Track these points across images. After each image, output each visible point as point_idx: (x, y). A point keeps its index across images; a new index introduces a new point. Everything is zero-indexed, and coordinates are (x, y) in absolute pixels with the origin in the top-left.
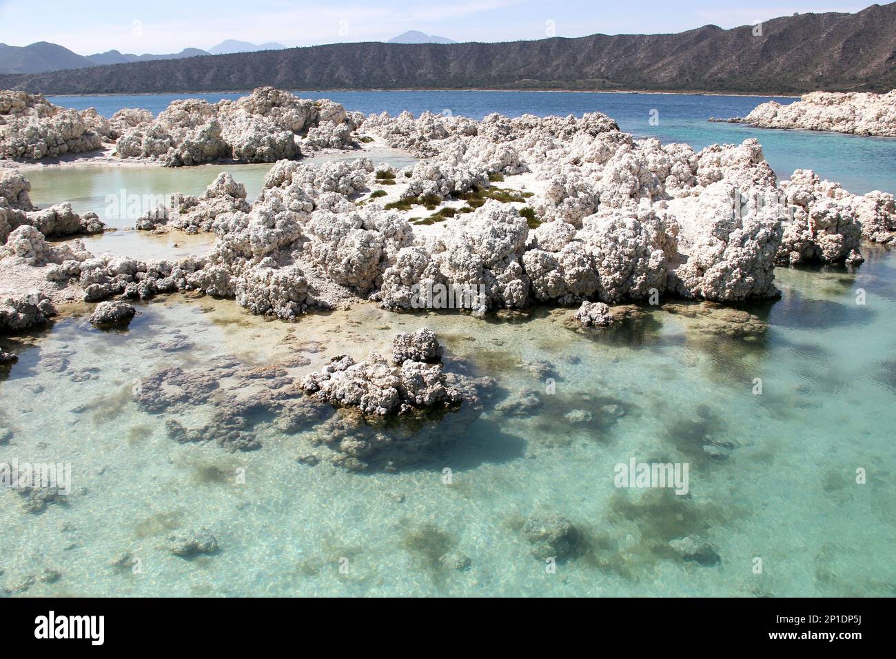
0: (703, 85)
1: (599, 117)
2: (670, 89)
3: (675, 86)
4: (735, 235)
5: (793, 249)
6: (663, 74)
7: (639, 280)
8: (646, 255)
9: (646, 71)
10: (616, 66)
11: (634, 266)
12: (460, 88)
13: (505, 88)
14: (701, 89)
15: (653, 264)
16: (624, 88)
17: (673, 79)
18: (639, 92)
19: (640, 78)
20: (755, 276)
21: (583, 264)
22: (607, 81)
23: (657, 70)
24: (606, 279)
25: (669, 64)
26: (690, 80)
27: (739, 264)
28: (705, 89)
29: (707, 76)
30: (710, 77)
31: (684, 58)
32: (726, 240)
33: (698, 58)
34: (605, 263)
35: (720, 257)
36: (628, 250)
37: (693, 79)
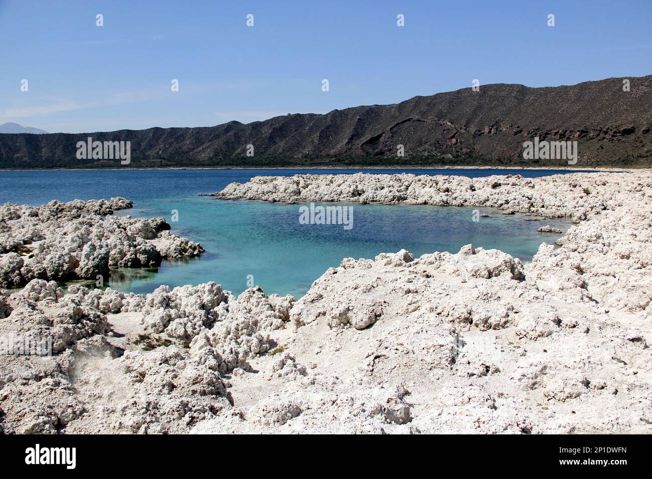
0: (231, 162)
1: (120, 200)
2: (209, 165)
3: (212, 163)
4: (91, 258)
5: (129, 261)
6: (203, 155)
7: (60, 274)
8: (63, 266)
9: (191, 153)
10: (170, 150)
11: (59, 269)
12: (51, 168)
13: (87, 168)
14: (230, 165)
15: (65, 268)
16: (176, 165)
17: (211, 159)
18: (187, 168)
19: (187, 158)
20: (99, 270)
21: (41, 270)
22: (163, 161)
23: (199, 152)
24: (49, 274)
25: (207, 148)
26: (222, 159)
27: (93, 266)
28: (232, 165)
29: (234, 155)
30: (236, 156)
31: (218, 143)
32: (88, 259)
33: (227, 143)
34: (49, 269)
35: (87, 264)
36: (56, 265)
37: (224, 158)
